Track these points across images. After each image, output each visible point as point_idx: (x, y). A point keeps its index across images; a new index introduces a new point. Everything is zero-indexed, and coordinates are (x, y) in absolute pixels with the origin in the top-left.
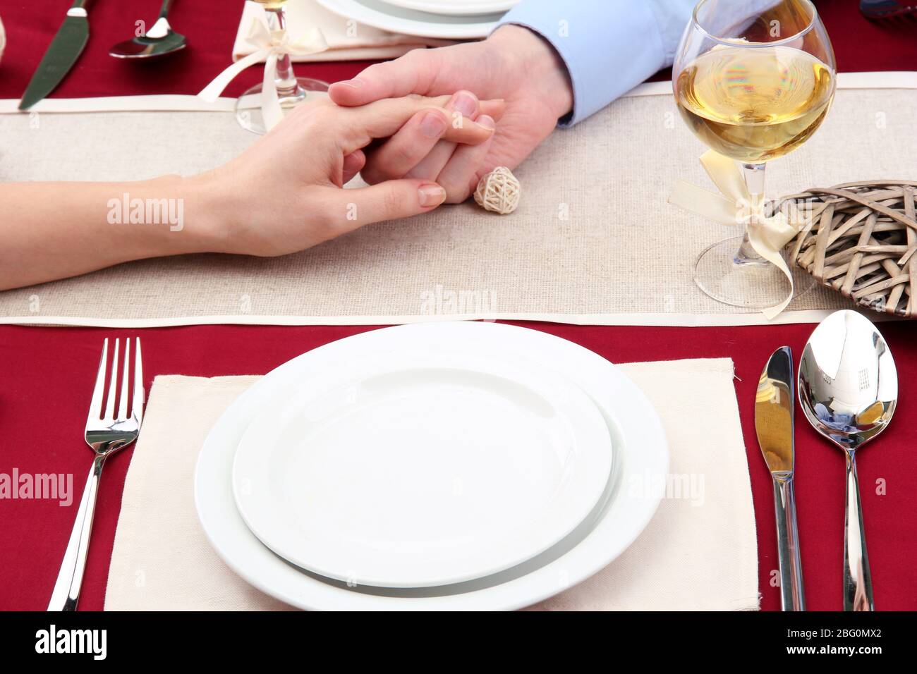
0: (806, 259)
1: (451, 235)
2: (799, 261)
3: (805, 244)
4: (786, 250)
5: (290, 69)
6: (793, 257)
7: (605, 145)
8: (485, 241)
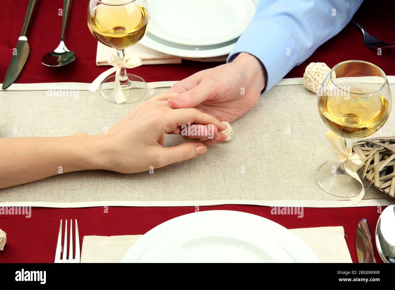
0: (370, 177)
1: (207, 158)
2: (367, 177)
3: (368, 169)
4: (360, 172)
5: (125, 72)
6: (363, 175)
7: (266, 110)
8: (222, 161)
